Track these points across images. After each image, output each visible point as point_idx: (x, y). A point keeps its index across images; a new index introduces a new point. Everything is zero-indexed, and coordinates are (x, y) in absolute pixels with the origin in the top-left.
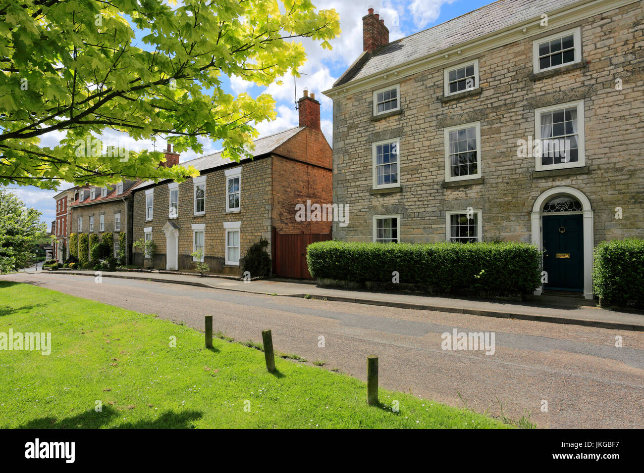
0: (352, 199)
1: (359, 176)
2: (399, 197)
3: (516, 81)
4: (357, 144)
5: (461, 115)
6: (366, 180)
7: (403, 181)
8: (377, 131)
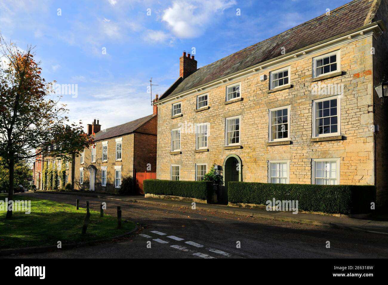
0: (164, 156)
1: (166, 145)
2: (180, 156)
3: (220, 105)
4: (166, 130)
5: (202, 119)
6: (169, 147)
7: (182, 149)
8: (173, 124)
